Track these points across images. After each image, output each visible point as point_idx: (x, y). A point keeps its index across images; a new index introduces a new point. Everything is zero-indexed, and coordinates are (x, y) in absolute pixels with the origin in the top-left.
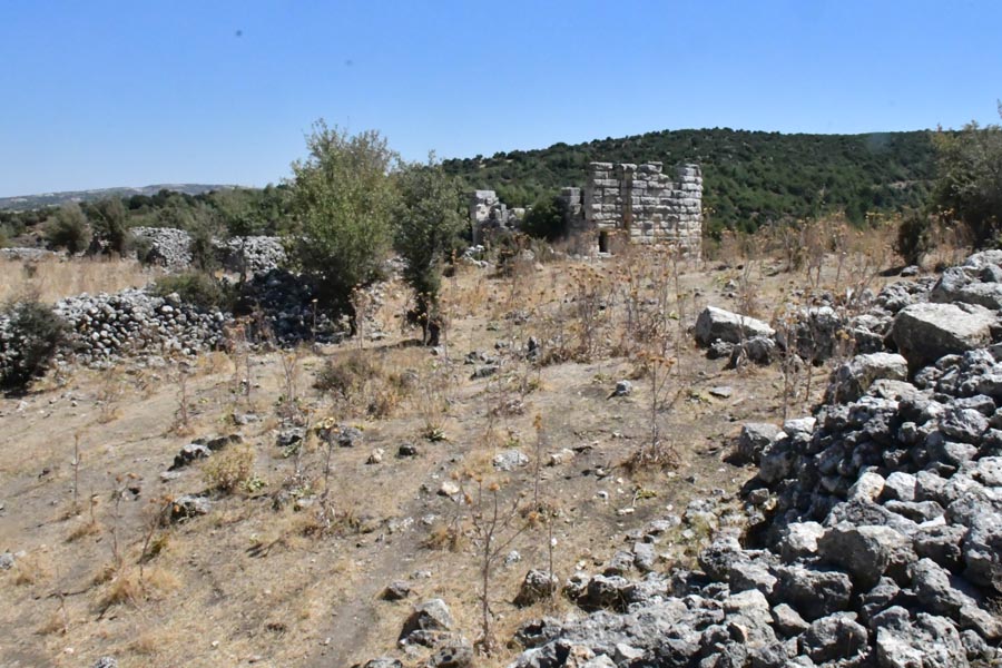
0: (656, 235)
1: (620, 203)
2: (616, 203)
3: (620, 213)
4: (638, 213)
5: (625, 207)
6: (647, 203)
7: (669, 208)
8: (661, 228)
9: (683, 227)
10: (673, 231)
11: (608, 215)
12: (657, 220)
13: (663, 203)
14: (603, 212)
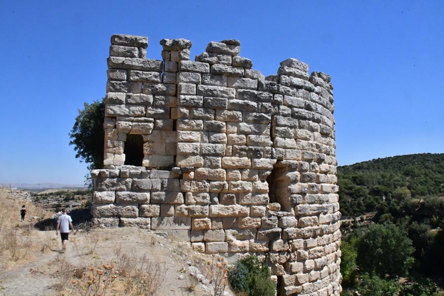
0: (230, 142)
1: (163, 93)
2: (155, 93)
3: (161, 107)
4: (192, 106)
5: (172, 99)
6: (211, 93)
7: (254, 104)
8: (240, 132)
9: (285, 135)
10: (265, 138)
11: (138, 109)
12: (232, 121)
13: (241, 95)
14: (128, 104)
